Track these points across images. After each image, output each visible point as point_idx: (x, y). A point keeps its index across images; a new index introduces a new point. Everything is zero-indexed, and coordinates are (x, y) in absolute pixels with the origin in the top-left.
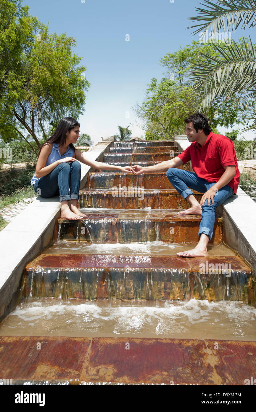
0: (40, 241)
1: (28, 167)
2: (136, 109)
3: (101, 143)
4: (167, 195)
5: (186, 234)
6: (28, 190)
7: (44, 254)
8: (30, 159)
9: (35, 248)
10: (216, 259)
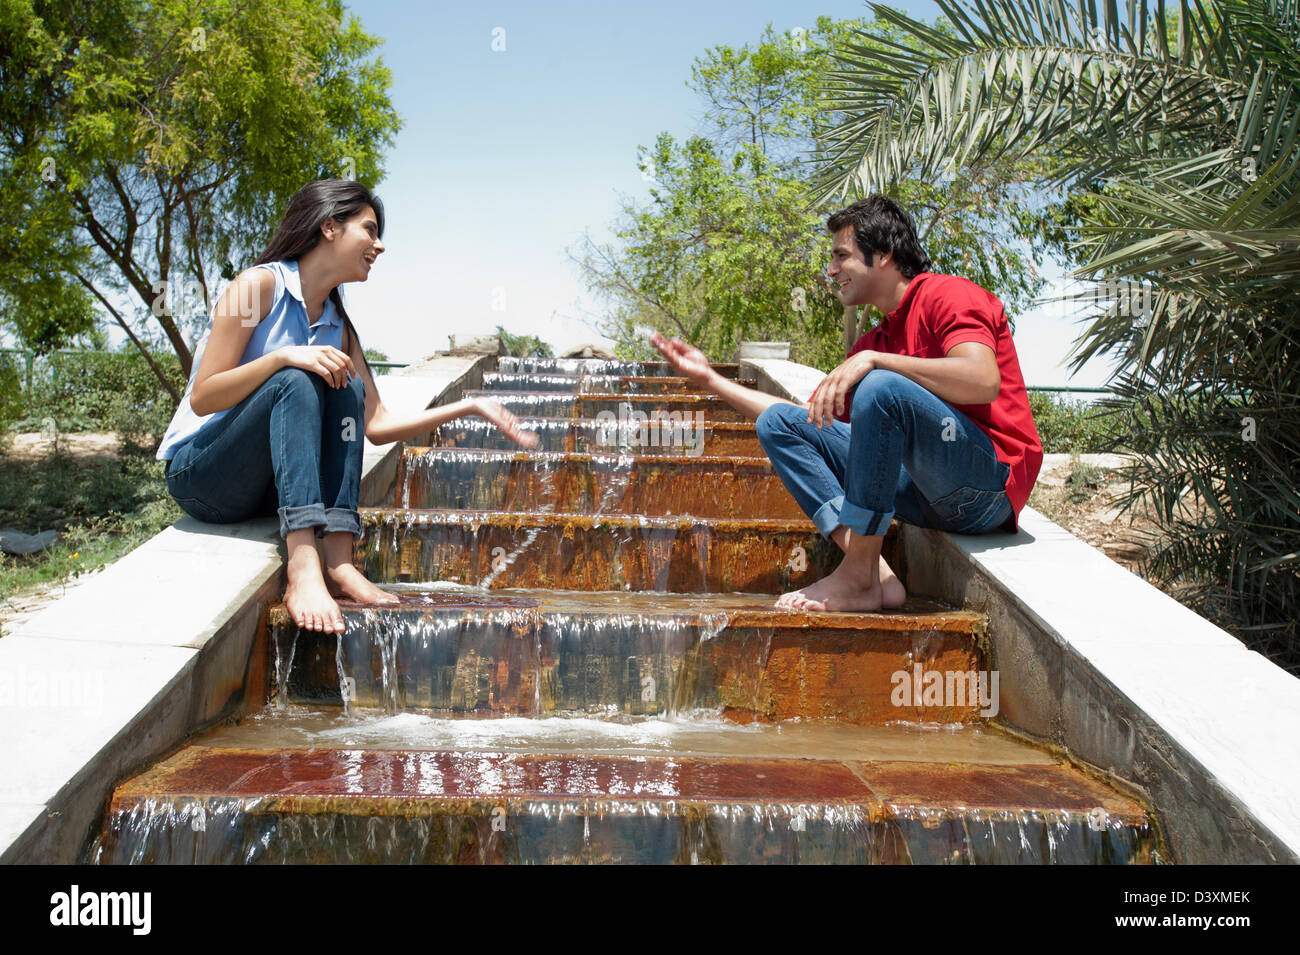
0: (189, 684)
1: (130, 448)
2: (580, 254)
3: (446, 355)
4: (737, 536)
5: (830, 684)
6: (125, 530)
7: (200, 748)
8: (140, 421)
9: (165, 711)
10: (976, 772)
